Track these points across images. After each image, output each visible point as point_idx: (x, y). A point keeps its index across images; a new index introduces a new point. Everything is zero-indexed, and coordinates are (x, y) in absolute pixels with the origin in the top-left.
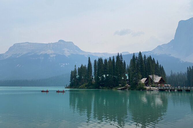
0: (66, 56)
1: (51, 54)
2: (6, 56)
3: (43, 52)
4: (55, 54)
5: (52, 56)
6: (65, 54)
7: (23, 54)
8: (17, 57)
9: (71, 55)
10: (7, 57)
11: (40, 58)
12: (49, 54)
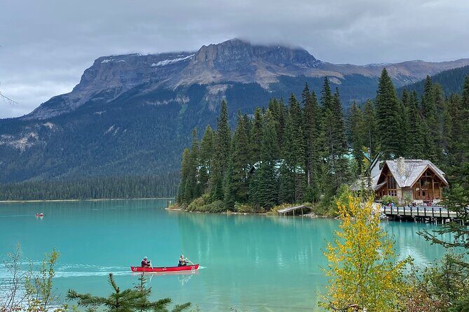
0: (262, 86)
1: (213, 84)
2: (75, 101)
3: (186, 80)
4: (226, 83)
5: (214, 90)
6: (258, 82)
7: (124, 91)
8: (109, 101)
9: (278, 81)
10: (78, 104)
11: (178, 100)
12: (207, 85)
